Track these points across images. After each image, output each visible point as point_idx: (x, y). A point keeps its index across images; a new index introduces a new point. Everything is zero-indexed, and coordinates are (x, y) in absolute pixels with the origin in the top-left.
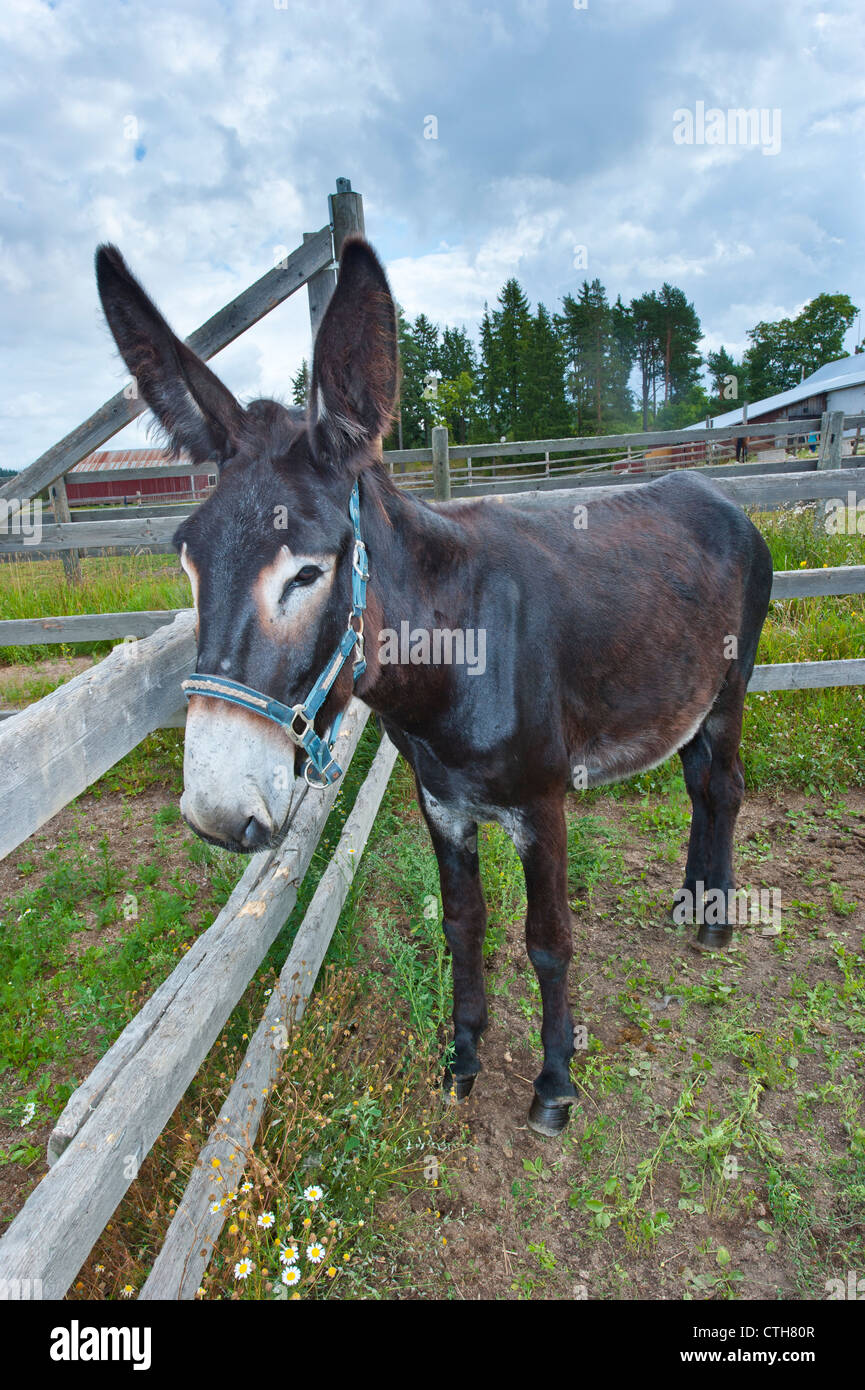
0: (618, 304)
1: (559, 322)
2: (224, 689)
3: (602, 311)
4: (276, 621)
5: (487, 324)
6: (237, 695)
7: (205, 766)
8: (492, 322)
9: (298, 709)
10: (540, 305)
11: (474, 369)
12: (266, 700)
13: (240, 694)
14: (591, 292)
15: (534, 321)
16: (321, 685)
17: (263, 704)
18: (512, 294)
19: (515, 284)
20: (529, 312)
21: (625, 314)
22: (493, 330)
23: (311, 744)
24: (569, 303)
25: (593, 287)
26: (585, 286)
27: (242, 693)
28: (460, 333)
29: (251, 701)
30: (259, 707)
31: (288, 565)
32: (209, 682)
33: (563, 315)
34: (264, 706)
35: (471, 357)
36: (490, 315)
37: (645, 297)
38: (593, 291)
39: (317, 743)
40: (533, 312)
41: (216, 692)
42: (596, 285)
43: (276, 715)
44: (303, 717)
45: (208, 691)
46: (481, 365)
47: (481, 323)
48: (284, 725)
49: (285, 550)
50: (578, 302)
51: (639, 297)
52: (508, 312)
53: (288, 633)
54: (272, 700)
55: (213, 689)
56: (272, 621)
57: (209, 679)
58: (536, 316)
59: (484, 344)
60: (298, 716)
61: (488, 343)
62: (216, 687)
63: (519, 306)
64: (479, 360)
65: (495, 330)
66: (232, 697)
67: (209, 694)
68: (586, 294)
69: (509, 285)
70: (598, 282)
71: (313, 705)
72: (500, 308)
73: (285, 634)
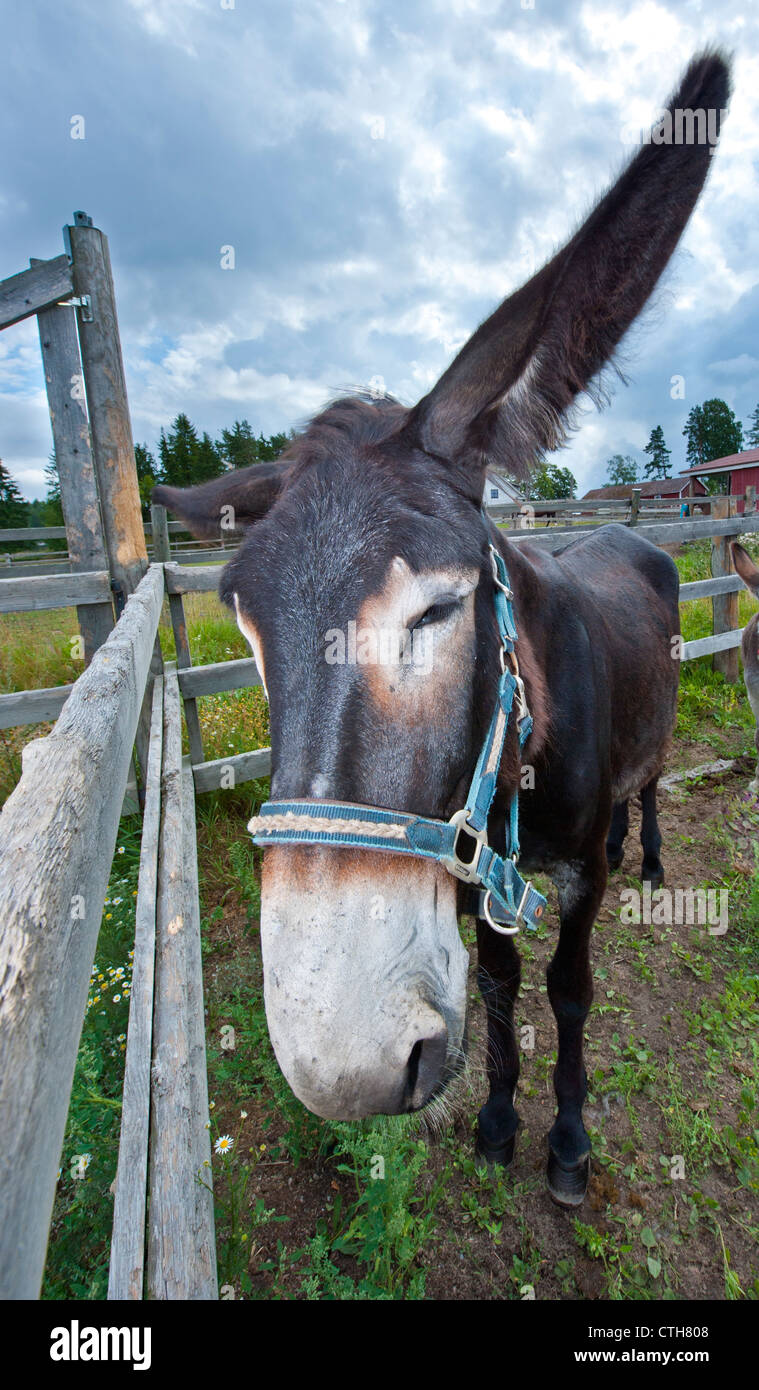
0: (262, 438)
1: (220, 446)
2: (319, 825)
3: (251, 441)
4: (399, 688)
5: (164, 443)
6: (346, 830)
7: (304, 1002)
8: (168, 441)
9: (458, 819)
10: (205, 433)
11: (156, 473)
12: (400, 822)
13: (353, 826)
14: (242, 428)
15: (200, 443)
16: (484, 767)
17: (398, 831)
18: (183, 424)
19: (185, 417)
20: (197, 437)
21: (266, 444)
22: (169, 447)
23: (491, 873)
24: (226, 435)
25: (243, 425)
26: (237, 424)
27: (355, 823)
28: (142, 447)
29: (373, 833)
30: (392, 841)
31: (409, 592)
32: (290, 814)
33: (223, 442)
34: (401, 836)
35: (152, 465)
36: (166, 437)
37: (280, 436)
38: (243, 428)
39: (499, 868)
40: (200, 438)
41: (307, 834)
42: (245, 424)
43: (425, 845)
44: (469, 831)
45: (289, 833)
46: (161, 471)
47: (159, 442)
48: (442, 857)
49: (399, 565)
50: (233, 434)
51: (275, 435)
52: (179, 436)
53: (422, 704)
54: (413, 818)
55: (299, 828)
56: (392, 689)
57: (289, 808)
58: (202, 440)
59: (163, 456)
60: (462, 832)
61: (165, 456)
62: (303, 822)
63: (189, 432)
64: (159, 467)
65: (171, 447)
66: (338, 836)
67: (294, 840)
68: (238, 429)
69: (180, 417)
70: (246, 422)
71: (481, 806)
72: (174, 433)
73: (417, 706)
